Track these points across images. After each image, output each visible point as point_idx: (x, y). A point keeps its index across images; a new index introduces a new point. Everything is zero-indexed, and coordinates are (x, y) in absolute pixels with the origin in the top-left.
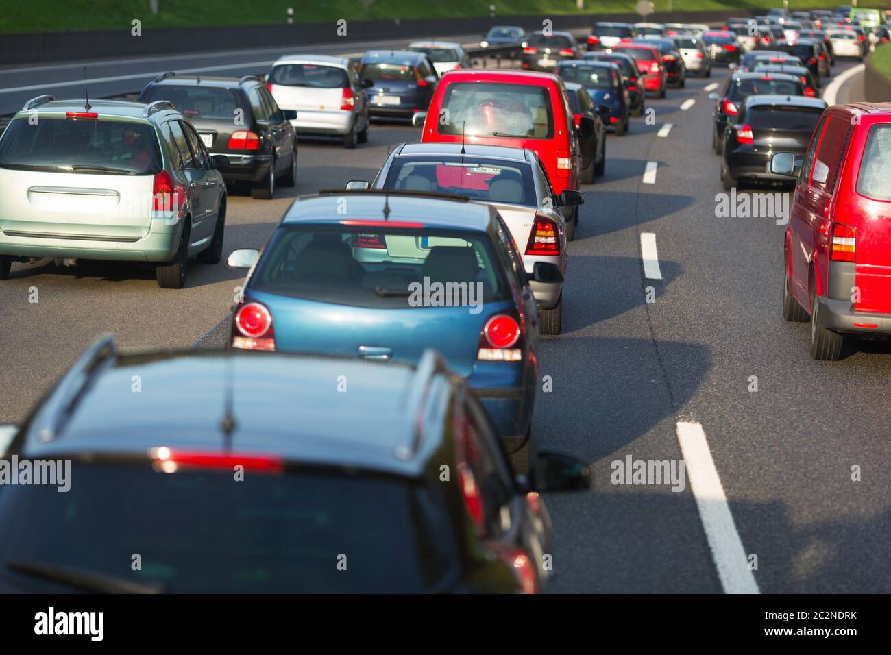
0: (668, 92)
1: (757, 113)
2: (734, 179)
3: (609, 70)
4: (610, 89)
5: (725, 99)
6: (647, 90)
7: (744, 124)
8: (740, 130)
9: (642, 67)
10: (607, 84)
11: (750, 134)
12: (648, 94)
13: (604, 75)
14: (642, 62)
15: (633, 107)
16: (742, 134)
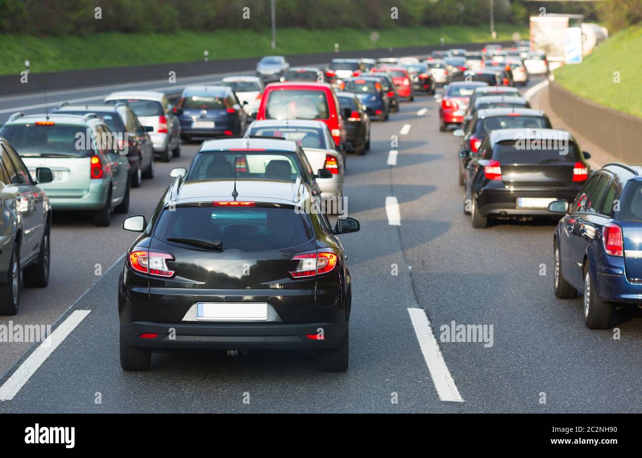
0: (416, 98)
1: (503, 147)
2: (484, 216)
3: (374, 83)
4: (376, 94)
5: (472, 138)
6: (400, 96)
7: (492, 160)
8: (488, 166)
9: (396, 82)
10: (373, 91)
11: (497, 170)
12: (401, 99)
13: (371, 85)
14: (398, 79)
15: (391, 106)
16: (489, 170)
